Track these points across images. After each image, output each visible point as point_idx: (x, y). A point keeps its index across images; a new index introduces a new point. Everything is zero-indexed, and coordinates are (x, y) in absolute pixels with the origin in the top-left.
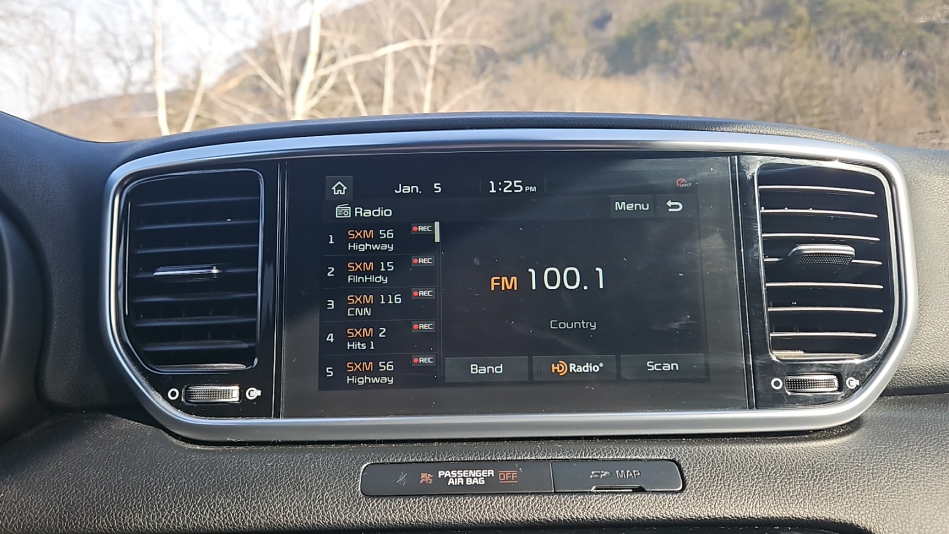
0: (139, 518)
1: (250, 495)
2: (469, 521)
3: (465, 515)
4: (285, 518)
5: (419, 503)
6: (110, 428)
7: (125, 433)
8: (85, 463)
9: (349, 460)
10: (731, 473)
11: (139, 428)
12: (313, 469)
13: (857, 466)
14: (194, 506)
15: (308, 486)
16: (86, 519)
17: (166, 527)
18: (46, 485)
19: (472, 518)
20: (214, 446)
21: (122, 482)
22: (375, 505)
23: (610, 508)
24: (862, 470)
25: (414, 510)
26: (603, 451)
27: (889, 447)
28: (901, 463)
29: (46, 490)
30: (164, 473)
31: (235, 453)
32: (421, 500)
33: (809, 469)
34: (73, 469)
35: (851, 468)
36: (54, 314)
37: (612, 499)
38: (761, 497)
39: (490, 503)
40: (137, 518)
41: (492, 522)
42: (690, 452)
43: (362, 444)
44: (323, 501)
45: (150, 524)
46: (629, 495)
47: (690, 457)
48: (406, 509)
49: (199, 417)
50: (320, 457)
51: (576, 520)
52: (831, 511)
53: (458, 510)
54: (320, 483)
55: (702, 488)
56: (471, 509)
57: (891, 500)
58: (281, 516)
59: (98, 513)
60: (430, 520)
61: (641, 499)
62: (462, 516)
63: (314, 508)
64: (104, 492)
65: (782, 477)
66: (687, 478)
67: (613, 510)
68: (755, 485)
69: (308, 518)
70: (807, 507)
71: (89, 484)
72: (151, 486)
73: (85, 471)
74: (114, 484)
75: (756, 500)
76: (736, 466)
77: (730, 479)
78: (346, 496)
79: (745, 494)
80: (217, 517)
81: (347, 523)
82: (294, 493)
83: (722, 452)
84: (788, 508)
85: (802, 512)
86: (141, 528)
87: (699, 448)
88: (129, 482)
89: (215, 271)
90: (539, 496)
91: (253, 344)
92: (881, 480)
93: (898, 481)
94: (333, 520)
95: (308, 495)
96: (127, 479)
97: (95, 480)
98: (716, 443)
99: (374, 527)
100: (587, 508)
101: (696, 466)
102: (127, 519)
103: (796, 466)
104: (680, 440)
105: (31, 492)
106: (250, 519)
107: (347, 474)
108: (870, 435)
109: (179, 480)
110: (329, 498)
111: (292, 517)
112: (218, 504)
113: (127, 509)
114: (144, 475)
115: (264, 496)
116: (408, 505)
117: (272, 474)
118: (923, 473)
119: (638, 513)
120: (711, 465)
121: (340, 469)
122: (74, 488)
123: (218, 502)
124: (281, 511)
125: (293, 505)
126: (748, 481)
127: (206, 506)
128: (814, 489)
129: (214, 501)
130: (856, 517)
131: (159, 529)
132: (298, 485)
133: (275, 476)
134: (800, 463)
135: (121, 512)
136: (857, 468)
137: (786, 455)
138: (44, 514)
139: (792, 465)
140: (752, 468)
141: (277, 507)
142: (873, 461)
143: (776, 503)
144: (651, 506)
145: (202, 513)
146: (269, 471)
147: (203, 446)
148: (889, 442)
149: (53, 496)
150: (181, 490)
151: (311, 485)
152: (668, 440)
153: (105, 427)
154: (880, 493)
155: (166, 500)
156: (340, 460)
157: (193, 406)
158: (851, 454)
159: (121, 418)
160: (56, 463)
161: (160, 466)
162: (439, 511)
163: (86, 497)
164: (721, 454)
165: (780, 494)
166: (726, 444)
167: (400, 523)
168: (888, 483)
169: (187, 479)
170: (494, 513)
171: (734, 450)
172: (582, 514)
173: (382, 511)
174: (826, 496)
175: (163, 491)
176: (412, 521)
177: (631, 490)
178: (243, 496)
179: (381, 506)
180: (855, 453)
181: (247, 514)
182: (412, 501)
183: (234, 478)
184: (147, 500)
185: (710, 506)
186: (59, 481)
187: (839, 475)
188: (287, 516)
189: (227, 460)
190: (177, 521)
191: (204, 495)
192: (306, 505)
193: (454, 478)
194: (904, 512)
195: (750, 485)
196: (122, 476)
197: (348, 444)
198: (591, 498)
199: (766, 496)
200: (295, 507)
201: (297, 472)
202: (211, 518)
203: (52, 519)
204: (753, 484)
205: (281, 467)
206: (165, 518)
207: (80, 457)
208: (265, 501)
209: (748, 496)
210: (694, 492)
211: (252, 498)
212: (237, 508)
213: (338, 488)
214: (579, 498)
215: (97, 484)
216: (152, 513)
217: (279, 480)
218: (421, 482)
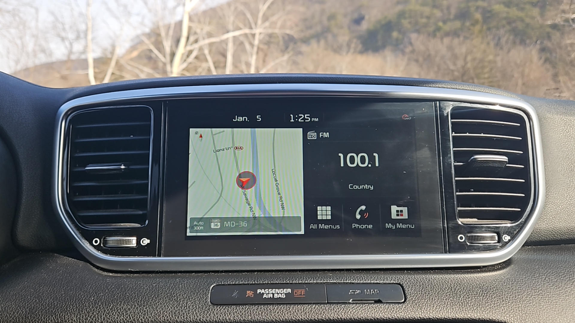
0: (74, 317)
1: (142, 304)
2: (276, 320)
3: (273, 316)
4: (163, 318)
5: (245, 309)
6: (57, 262)
7: (66, 265)
8: (41, 283)
9: (203, 282)
10: (434, 292)
11: (75, 262)
12: (181, 288)
13: (509, 288)
14: (108, 310)
15: (178, 298)
16: (41, 318)
18: (17, 297)
19: (277, 318)
20: (121, 273)
21: (63, 295)
22: (219, 310)
23: (361, 313)
24: (512, 290)
25: (242, 313)
26: (357, 278)
27: (528, 277)
28: (535, 286)
29: (17, 300)
30: (90, 290)
31: (133, 278)
32: (246, 307)
33: (480, 290)
34: (34, 287)
35: (505, 289)
36: (23, 192)
37: (362, 307)
38: (451, 306)
39: (288, 309)
40: (73, 317)
41: (290, 321)
42: (409, 279)
43: (211, 273)
44: (187, 307)
45: (80, 321)
46: (372, 305)
47: (409, 282)
48: (238, 312)
49: (112, 256)
50: (185, 281)
51: (340, 320)
52: (493, 315)
53: (269, 313)
54: (185, 297)
55: (416, 300)
56: (277, 313)
57: (529, 308)
58: (161, 316)
59: (49, 314)
60: (252, 319)
61: (379, 307)
62: (271, 317)
63: (181, 312)
64: (53, 301)
65: (464, 294)
66: (407, 294)
67: (362, 314)
68: (448, 299)
69: (178, 318)
70: (479, 312)
71: (43, 297)
72: (81, 297)
73: (41, 289)
74: (59, 296)
75: (448, 308)
76: (436, 287)
77: (433, 295)
78: (201, 304)
79: (442, 304)
80: (122, 317)
82: (169, 303)
83: (428, 279)
84: (467, 313)
85: (476, 315)
87: (415, 277)
88: (68, 295)
89: (123, 167)
90: (318, 305)
91: (145, 212)
92: (523, 296)
93: (533, 297)
94: (193, 319)
95: (178, 303)
96: (67, 294)
97: (47, 294)
98: (425, 273)
100: (347, 312)
101: (413, 287)
102: (66, 318)
103: (472, 288)
104: (403, 271)
105: (8, 301)
106: (142, 318)
107: (202, 291)
108: (516, 269)
109: (99, 294)
110: (190, 305)
111: (167, 317)
112: (123, 309)
113: (67, 312)
114: (78, 291)
115: (151, 304)
116: (239, 310)
117: (156, 291)
118: (548, 292)
119: (378, 315)
120: (422, 287)
121: (197, 288)
122: (34, 298)
123: (122, 308)
124: (161, 314)
125: (168, 310)
126: (444, 297)
127: (115, 310)
128: (483, 301)
129: (120, 307)
130: (508, 318)
132: (171, 297)
133: (158, 292)
134: (475, 285)
135: (63, 314)
136: (508, 289)
137: (466, 281)
138: (15, 315)
139: (470, 287)
140: (446, 288)
141: (159, 311)
142: (518, 285)
143: (460, 310)
144: (385, 311)
145: (113, 314)
146: (154, 289)
147: (114, 273)
148: (528, 274)
149: (21, 303)
150: (100, 300)
151: (180, 297)
152: (396, 272)
153: (53, 261)
154: (522, 304)
155: (90, 306)
156: (197, 282)
157: (108, 249)
158: (505, 281)
159: (64, 256)
160: (23, 283)
161: (88, 285)
162: (258, 314)
163: (41, 304)
164: (428, 280)
165: (463, 305)
166: (431, 274)
167: (233, 321)
168: (527, 298)
169: (104, 294)
170: (291, 315)
171: (435, 277)
172: (344, 316)
173: (223, 313)
174: (490, 306)
175: (89, 301)
176: (241, 320)
177: (373, 302)
178: (138, 304)
179: (222, 311)
180: (507, 280)
181: (140, 315)
182: (241, 308)
183: (133, 293)
184: (79, 306)
185: (421, 311)
186: (25, 294)
187: (498, 293)
188: (165, 316)
189: (129, 282)
190: (97, 319)
191: (114, 303)
192: (177, 309)
193: (267, 294)
194: (537, 315)
195: (444, 299)
196: (64, 292)
197: (203, 273)
198: (349, 306)
199: (454, 306)
200: (170, 311)
201: (171, 289)
202: (118, 317)
203: (20, 318)
204: (447, 298)
205: (162, 286)
206: (90, 318)
207: (38, 280)
208: (151, 307)
209: (443, 305)
210: (411, 303)
211: (143, 306)
212: (134, 311)
213: (196, 299)
214: (342, 306)
215: (48, 296)
216: (82, 314)
217: (160, 295)
218: (247, 296)
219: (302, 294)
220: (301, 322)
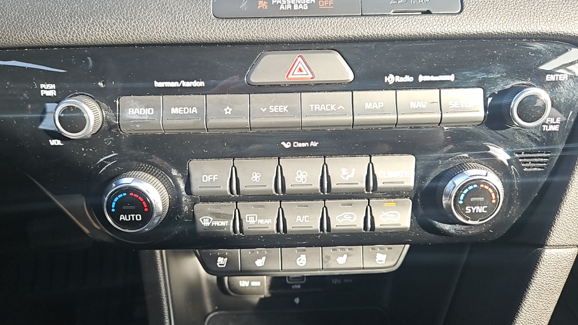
0: (49, 33)
2: (296, 37)
3: (293, 32)
4: (158, 34)
5: (258, 23)
14: (88, 25)
15: (172, 10)
17: (72, 40)
19: (298, 35)
21: (30, 7)
22: (225, 25)
23: (403, 27)
25: (254, 28)
32: (259, 21)
37: (405, 20)
38: (520, 17)
39: (312, 23)
40: (48, 34)
41: (313, 38)
44: (185, 21)
45: (59, 38)
46: (419, 16)
48: (249, 28)
51: (376, 36)
52: (570, 28)
53: (288, 29)
54: (181, 8)
55: (475, 10)
56: (297, 28)
58: (155, 32)
59: (19, 30)
60: (267, 36)
61: (428, 19)
62: (291, 33)
63: (179, 27)
64: (19, 15)
65: (539, 2)
66: (466, 3)
67: (405, 28)
69: (175, 34)
70: (553, 24)
72: (52, 10)
75: (515, 20)
77: (499, 3)
78: (202, 18)
79: (508, 15)
80: (107, 33)
81: (205, 38)
82: (162, 15)
84: (538, 25)
85: (547, 28)
86: (53, 41)
88: (35, 7)
90: (350, 18)
94: (194, 36)
95: (173, 17)
96: (34, 5)
99: (225, 41)
100: (385, 27)
102: (41, 34)
106: (132, 34)
107: (201, 1)
109: (72, 5)
110: (189, 19)
111: (163, 33)
113: (39, 27)
115: (139, 17)
116: (250, 24)
119: (424, 30)
123: (106, 22)
124: (154, 29)
125: (162, 24)
127: (97, 25)
128: (562, 11)
129: (103, 21)
131: (67, 42)
132: (164, 9)
135: (35, 29)
141: (151, 26)
143: (530, 22)
144: (434, 24)
145: (95, 30)
150: (76, 12)
155: (66, 20)
162: (273, 30)
163: (6, 18)
165: (535, 15)
167: (244, 38)
170: (315, 30)
172: (381, 31)
173: (230, 29)
174: (570, 16)
175: (62, 14)
176: (253, 37)
177: (420, 13)
178: (124, 18)
179: (229, 26)
181: (129, 31)
182: (253, 22)
184: (52, 20)
185: (479, 24)
188: (160, 33)
190: (78, 36)
191: (94, 17)
192: (173, 24)
193: (284, 5)
196: (29, 3)
198: (389, 19)
199: (523, 16)
200: (164, 26)
202: (103, 33)
206: (69, 34)
208: (141, 21)
209: (510, 17)
210: (469, 14)
211: (130, 19)
212: (121, 26)
213: (195, 12)
214: (380, 19)
215: (12, 8)
216: (58, 30)
217: (149, 6)
218: (259, 7)
219: (330, 5)
220: (327, 39)
